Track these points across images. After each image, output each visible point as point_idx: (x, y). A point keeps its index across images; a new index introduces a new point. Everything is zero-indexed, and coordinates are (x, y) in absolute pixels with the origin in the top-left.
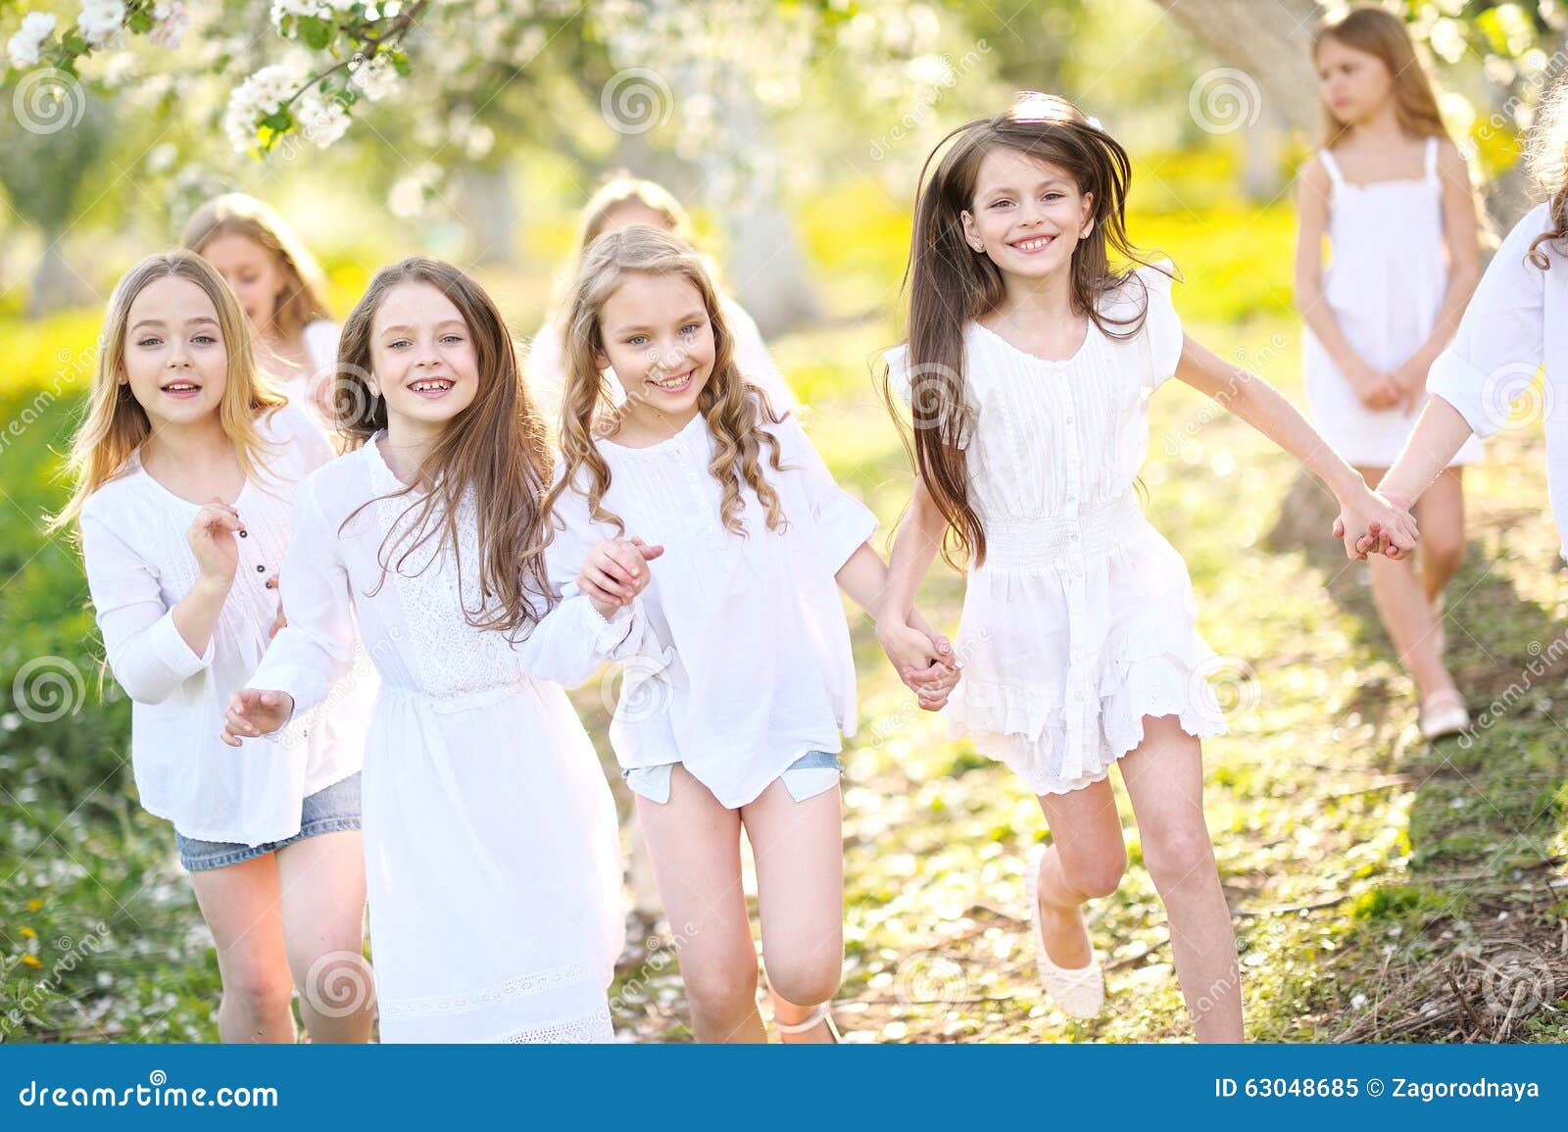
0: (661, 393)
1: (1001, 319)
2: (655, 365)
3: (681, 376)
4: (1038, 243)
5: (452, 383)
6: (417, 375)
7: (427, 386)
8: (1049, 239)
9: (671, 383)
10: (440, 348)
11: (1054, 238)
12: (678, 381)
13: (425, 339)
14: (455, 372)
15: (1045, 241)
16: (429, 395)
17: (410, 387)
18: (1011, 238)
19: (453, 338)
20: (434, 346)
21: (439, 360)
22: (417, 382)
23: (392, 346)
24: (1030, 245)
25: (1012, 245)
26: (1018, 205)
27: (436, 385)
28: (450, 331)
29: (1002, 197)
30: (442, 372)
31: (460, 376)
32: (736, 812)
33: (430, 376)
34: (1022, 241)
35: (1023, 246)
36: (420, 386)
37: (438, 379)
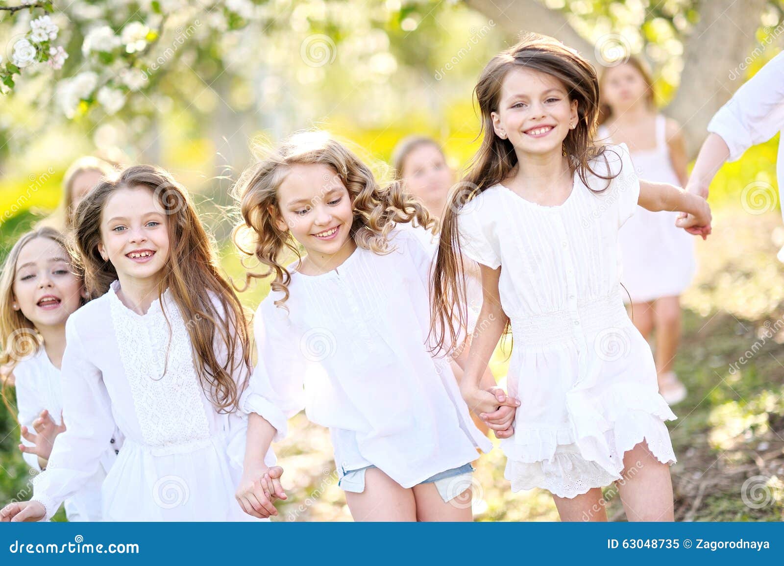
0: (321, 241)
1: (517, 183)
2: (313, 223)
3: (331, 229)
4: (543, 130)
5: (154, 252)
6: (131, 248)
7: (138, 255)
8: (550, 128)
9: (325, 234)
10: (146, 230)
11: (553, 127)
12: (330, 233)
13: (135, 225)
14: (156, 245)
15: (547, 129)
16: (139, 261)
17: (127, 255)
18: (525, 128)
19: (154, 223)
20: (141, 229)
21: (145, 238)
22: (131, 253)
23: (115, 230)
24: (537, 132)
25: (525, 132)
26: (529, 106)
27: (143, 254)
28: (152, 218)
29: (519, 101)
30: (148, 246)
31: (159, 248)
32: (411, 490)
33: (139, 249)
34: (532, 129)
35: (533, 133)
36: (133, 255)
37: (145, 251)
